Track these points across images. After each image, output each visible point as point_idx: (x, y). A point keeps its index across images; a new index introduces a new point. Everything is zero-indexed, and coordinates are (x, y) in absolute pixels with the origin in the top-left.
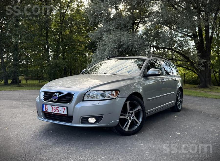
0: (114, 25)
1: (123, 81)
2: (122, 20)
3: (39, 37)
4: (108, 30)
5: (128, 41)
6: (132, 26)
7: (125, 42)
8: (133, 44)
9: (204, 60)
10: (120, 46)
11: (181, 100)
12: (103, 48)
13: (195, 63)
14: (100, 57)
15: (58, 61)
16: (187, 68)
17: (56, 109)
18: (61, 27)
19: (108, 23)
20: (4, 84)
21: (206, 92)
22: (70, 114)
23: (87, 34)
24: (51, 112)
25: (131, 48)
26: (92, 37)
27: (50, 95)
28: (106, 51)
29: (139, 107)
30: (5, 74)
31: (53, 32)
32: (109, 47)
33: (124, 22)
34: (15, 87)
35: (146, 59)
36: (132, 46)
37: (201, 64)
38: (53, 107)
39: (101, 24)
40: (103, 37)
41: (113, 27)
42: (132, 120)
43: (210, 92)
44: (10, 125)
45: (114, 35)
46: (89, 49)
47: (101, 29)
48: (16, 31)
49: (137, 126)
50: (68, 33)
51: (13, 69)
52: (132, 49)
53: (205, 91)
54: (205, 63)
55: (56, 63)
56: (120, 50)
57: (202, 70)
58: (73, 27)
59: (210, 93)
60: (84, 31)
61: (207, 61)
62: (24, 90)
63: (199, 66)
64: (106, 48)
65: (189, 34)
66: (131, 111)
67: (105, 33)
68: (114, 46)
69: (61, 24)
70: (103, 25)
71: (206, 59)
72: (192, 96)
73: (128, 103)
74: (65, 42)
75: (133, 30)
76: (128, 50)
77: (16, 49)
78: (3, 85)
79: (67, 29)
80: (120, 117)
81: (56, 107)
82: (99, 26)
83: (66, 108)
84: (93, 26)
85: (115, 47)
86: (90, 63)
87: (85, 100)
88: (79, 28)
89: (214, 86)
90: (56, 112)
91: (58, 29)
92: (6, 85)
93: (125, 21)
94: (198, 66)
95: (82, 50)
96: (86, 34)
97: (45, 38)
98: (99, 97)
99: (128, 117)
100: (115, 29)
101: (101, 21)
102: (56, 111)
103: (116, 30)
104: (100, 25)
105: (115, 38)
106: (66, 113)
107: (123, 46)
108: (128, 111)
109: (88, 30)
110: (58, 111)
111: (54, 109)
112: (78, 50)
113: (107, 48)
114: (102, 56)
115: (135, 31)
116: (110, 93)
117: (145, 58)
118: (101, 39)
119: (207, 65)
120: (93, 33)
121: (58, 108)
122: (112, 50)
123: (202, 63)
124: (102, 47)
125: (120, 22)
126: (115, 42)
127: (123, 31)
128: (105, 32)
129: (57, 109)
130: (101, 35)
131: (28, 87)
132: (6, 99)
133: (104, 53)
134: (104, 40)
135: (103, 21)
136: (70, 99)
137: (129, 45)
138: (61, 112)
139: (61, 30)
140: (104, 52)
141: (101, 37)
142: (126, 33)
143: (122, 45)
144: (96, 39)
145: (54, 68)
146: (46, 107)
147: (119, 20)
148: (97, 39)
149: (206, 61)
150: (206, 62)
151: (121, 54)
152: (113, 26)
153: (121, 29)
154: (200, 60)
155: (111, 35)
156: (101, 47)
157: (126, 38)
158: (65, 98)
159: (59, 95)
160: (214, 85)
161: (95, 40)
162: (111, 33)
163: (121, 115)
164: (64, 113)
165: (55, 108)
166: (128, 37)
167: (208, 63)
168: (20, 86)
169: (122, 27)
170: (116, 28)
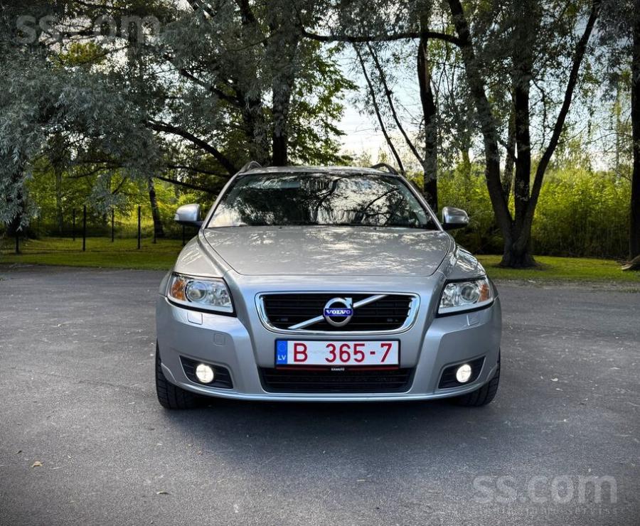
17: (351, 351)
24: (324, 363)
38: (338, 345)
81: (351, 344)
83: (395, 345)
90: (352, 362)
102: (353, 357)
106: (395, 362)
110: (360, 358)
111: (342, 352)
121: (359, 348)
129: (356, 352)
138: (372, 360)
146: (300, 348)
159: (354, 302)
164: (386, 362)
165: (345, 349)
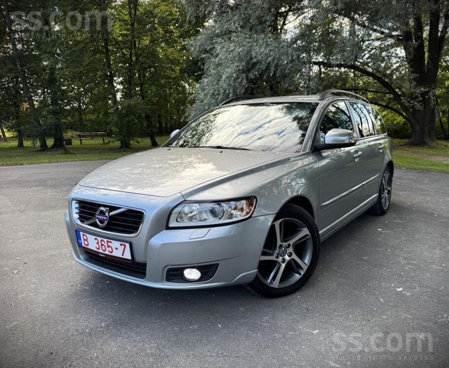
0: (237, 20)
1: (264, 169)
2: (253, 8)
3: (93, 55)
4: (225, 31)
5: (267, 55)
6: (273, 21)
7: (260, 58)
8: (278, 61)
9: (422, 89)
10: (250, 66)
11: (389, 189)
12: (215, 72)
13: (403, 94)
14: (211, 92)
15: (132, 102)
16: (386, 107)
17: (106, 245)
18: (133, 32)
19: (224, 16)
20: (40, 149)
21: (425, 156)
22: (139, 258)
23: (183, 43)
24: (96, 250)
25: (273, 69)
26: (192, 49)
27: (90, 209)
28: (222, 78)
29: (305, 231)
30: (39, 130)
31: (117, 42)
32: (229, 70)
33: (257, 13)
34: (58, 154)
35: (317, 104)
36: (275, 66)
37: (417, 97)
38: (100, 239)
39: (210, 21)
40: (214, 47)
41: (234, 25)
42: (289, 262)
43: (433, 155)
44: (26, 260)
45: (237, 41)
46: (189, 76)
47: (209, 32)
48: (47, 44)
49: (300, 274)
50: (147, 42)
51: (51, 120)
52: (275, 72)
53: (422, 153)
54: (423, 94)
55: (129, 106)
56: (251, 76)
57: (418, 109)
58: (156, 29)
59: (434, 157)
60: (177, 37)
61: (429, 91)
62: (74, 161)
63: (412, 102)
64: (223, 73)
65: (394, 33)
66: (285, 241)
67: (219, 40)
68: (237, 67)
69: (132, 25)
70: (215, 21)
71: (428, 87)
72: (401, 168)
73: (277, 224)
74: (143, 63)
75: (275, 29)
76: (267, 74)
77: (53, 82)
78: (39, 151)
79: (143, 36)
80: (261, 259)
81: (105, 240)
82: (206, 24)
83: (128, 245)
84: (195, 26)
85: (239, 70)
86: (191, 105)
87: (171, 225)
88: (166, 31)
89: (439, 142)
90: (107, 253)
91: (126, 35)
92: (44, 151)
93: (259, 9)
94: (409, 102)
95: (175, 78)
96: (181, 43)
97: (104, 55)
98: (206, 217)
99: (277, 257)
100: (239, 29)
101: (210, 12)
102: (107, 249)
103: (241, 32)
104: (210, 23)
105: (241, 49)
106: (129, 257)
107: (257, 67)
108: (279, 243)
109: (185, 35)
110: (111, 251)
111: (102, 245)
112: (168, 77)
113: (225, 73)
114: (215, 91)
115: (279, 31)
116: (233, 207)
117: (313, 102)
118: (211, 52)
119: (430, 98)
120: (194, 40)
121: (109, 244)
122: (235, 76)
123: (419, 96)
124: (214, 69)
125: (250, 12)
126: (239, 58)
127: (256, 32)
128: (218, 36)
129: (109, 247)
130: (212, 44)
131: (82, 154)
132: (37, 186)
133: (218, 84)
134: (217, 55)
135: (214, 13)
136: (135, 223)
137: (269, 63)
138: (117, 253)
139: (133, 37)
140: (219, 81)
141: (210, 49)
142: (263, 36)
143: (255, 64)
144: (202, 54)
145: (126, 116)
146: (85, 238)
147: (246, 9)
148: (204, 54)
149: (427, 90)
150: (427, 93)
151: (252, 84)
152: (234, 23)
153: (251, 29)
154: (414, 88)
155: (231, 42)
156: (212, 71)
157: (262, 49)
158: (124, 221)
159: (110, 211)
160: (439, 139)
161: (200, 55)
162: (232, 39)
163: (264, 254)
164: (125, 257)
165: (103, 243)
166: (267, 45)
167: (431, 94)
168: (67, 152)
169: (253, 24)
170: (242, 27)
